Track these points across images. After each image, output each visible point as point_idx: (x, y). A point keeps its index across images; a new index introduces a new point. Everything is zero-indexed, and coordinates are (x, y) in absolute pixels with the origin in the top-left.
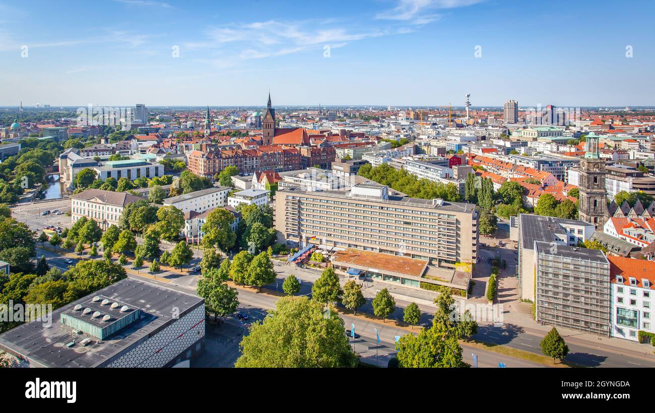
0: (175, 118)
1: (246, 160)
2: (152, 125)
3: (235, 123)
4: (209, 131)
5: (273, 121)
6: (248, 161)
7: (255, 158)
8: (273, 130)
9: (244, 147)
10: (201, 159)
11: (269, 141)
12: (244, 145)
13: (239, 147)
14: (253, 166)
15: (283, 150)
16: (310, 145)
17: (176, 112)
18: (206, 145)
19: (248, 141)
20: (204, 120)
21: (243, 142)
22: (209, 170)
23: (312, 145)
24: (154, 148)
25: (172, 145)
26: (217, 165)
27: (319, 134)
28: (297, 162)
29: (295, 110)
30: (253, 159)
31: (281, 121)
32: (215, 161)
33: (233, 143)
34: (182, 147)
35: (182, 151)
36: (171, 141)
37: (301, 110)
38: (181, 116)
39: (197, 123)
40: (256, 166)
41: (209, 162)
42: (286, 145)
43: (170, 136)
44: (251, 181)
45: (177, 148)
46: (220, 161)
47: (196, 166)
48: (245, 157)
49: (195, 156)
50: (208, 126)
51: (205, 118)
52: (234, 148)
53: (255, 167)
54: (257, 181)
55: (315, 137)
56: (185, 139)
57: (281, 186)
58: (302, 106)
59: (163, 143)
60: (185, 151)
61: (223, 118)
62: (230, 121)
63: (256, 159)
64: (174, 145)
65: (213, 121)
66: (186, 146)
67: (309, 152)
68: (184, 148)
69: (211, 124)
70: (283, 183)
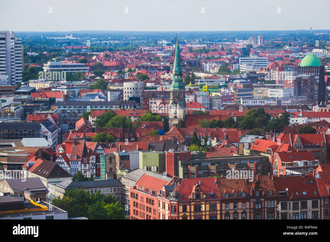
0: (92, 68)
1: (285, 207)
2: (34, 90)
3: (252, 88)
4: (181, 112)
6: (291, 211)
7: (310, 203)
9: (278, 165)
10: (163, 200)
12: (278, 160)
17: (92, 50)
18: (176, 155)
19: (290, 148)
20: (166, 76)
21: (275, 148)
24: (40, 161)
25: (86, 153)
30: (304, 205)
32: (198, 208)
33: (246, 152)
34: (112, 158)
35: (112, 173)
38: (106, 64)
39: (148, 85)
41: (185, 210)
43: (80, 123)
45: (98, 160)
46: (213, 208)
48: (283, 199)
49: (147, 191)
50: (179, 99)
51: (168, 70)
56: (118, 136)
59: (64, 147)
60: (119, 172)
61: (216, 70)
62: (237, 81)
64: (91, 153)
65: (194, 80)
66: (124, 158)
68: (118, 162)
69: (187, 87)
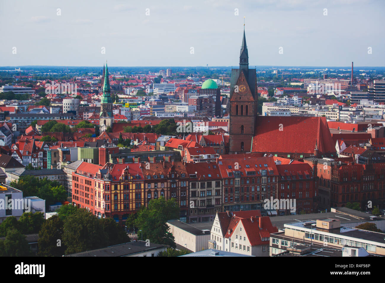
0: (37, 91)
1: (194, 186)
3: (164, 105)
4: (109, 121)
5: (252, 98)
6: (199, 190)
7: (214, 183)
8: (252, 119)
9: (188, 158)
10: (98, 181)
11: (242, 144)
12: (187, 154)
13: (178, 157)
14: (210, 200)
15: (277, 166)
16: (335, 156)
17: (37, 79)
18: (107, 150)
19: (197, 145)
21: (185, 145)
22: (116, 205)
23: (340, 156)
25: (36, 150)
26: (132, 196)
27: (356, 132)
28: (307, 195)
29: (295, 76)
30: (210, 185)
31: (265, 100)
32: (127, 187)
33: (162, 148)
34: (56, 153)
35: (56, 164)
36: (32, 141)
37: (309, 76)
39: (82, 103)
40: (217, 200)
41: (116, 188)
42: (282, 155)
43: (29, 130)
44: (208, 233)
45: (45, 154)
46: (138, 187)
47: (87, 195)
48: (193, 180)
49: (85, 174)
50: (108, 110)
52: (167, 159)
53: (213, 202)
54: (221, 234)
55: (346, 138)
56: (60, 138)
57: (276, 247)
58: (312, 69)
59: (17, 145)
61: (135, 93)
62: (152, 99)
63: (218, 185)
64: (39, 150)
65: (118, 99)
66: (64, 152)
67: (336, 172)
68: (61, 156)
70: (280, 240)
